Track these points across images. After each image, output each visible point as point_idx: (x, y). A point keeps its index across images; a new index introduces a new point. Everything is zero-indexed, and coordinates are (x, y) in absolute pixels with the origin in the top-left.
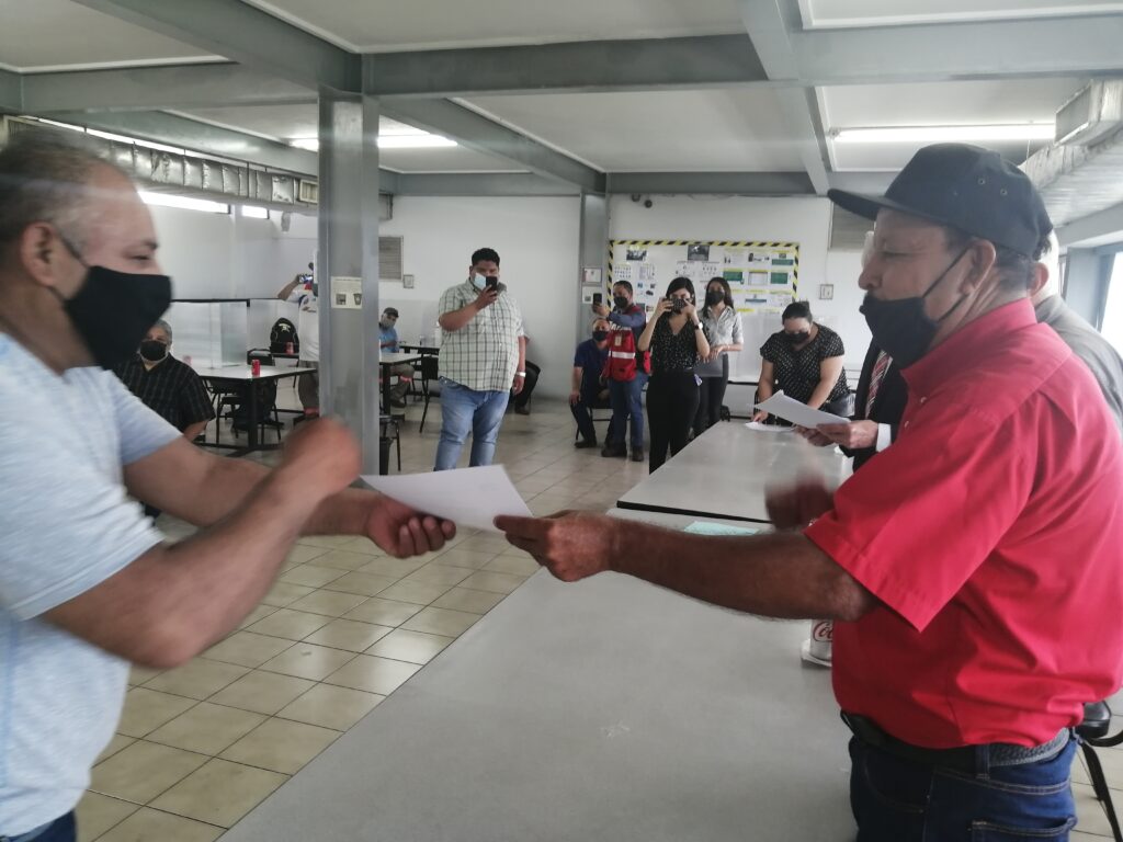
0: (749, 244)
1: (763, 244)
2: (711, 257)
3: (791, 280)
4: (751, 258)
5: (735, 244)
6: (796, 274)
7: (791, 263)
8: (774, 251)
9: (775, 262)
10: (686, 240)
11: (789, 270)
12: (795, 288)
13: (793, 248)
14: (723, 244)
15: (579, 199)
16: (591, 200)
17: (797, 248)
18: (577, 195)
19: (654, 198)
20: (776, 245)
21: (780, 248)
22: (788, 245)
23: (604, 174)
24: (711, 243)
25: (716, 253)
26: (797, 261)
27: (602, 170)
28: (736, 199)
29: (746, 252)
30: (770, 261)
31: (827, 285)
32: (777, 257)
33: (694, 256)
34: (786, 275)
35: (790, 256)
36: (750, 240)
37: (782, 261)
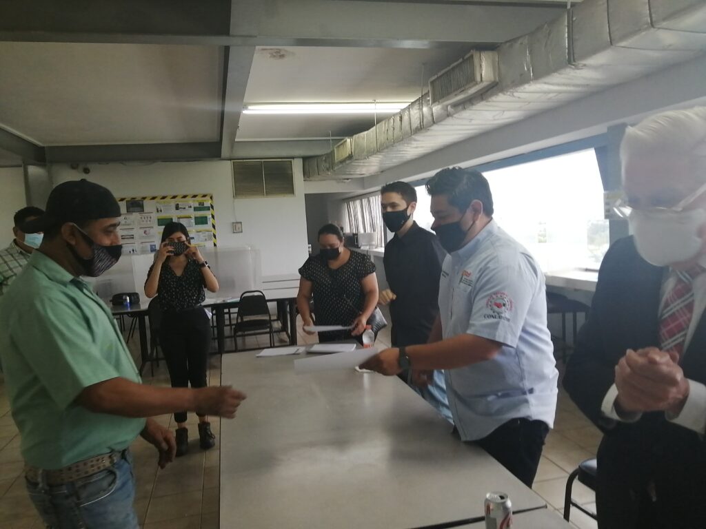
0: (174, 197)
1: (185, 197)
2: (146, 209)
3: (210, 221)
4: (177, 208)
5: (164, 198)
6: (213, 217)
7: (208, 209)
8: (194, 201)
9: (196, 209)
10: (123, 197)
11: (208, 214)
12: (214, 226)
13: (208, 198)
14: (154, 198)
15: (21, 170)
16: (33, 170)
17: (211, 198)
18: (20, 166)
19: (89, 166)
20: (195, 196)
21: (199, 199)
22: (204, 196)
23: (44, 147)
24: (144, 198)
25: (149, 206)
26: (212, 207)
27: (41, 144)
28: (160, 164)
29: (173, 203)
30: (193, 208)
31: (237, 223)
32: (197, 205)
33: (131, 209)
34: (206, 217)
35: (207, 203)
36: (175, 194)
37: (201, 207)
